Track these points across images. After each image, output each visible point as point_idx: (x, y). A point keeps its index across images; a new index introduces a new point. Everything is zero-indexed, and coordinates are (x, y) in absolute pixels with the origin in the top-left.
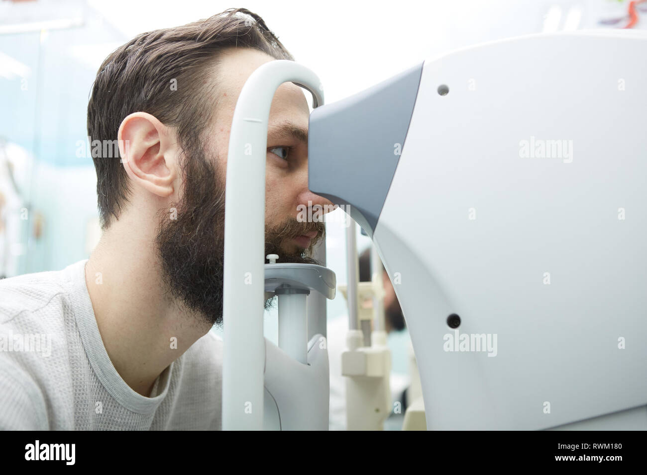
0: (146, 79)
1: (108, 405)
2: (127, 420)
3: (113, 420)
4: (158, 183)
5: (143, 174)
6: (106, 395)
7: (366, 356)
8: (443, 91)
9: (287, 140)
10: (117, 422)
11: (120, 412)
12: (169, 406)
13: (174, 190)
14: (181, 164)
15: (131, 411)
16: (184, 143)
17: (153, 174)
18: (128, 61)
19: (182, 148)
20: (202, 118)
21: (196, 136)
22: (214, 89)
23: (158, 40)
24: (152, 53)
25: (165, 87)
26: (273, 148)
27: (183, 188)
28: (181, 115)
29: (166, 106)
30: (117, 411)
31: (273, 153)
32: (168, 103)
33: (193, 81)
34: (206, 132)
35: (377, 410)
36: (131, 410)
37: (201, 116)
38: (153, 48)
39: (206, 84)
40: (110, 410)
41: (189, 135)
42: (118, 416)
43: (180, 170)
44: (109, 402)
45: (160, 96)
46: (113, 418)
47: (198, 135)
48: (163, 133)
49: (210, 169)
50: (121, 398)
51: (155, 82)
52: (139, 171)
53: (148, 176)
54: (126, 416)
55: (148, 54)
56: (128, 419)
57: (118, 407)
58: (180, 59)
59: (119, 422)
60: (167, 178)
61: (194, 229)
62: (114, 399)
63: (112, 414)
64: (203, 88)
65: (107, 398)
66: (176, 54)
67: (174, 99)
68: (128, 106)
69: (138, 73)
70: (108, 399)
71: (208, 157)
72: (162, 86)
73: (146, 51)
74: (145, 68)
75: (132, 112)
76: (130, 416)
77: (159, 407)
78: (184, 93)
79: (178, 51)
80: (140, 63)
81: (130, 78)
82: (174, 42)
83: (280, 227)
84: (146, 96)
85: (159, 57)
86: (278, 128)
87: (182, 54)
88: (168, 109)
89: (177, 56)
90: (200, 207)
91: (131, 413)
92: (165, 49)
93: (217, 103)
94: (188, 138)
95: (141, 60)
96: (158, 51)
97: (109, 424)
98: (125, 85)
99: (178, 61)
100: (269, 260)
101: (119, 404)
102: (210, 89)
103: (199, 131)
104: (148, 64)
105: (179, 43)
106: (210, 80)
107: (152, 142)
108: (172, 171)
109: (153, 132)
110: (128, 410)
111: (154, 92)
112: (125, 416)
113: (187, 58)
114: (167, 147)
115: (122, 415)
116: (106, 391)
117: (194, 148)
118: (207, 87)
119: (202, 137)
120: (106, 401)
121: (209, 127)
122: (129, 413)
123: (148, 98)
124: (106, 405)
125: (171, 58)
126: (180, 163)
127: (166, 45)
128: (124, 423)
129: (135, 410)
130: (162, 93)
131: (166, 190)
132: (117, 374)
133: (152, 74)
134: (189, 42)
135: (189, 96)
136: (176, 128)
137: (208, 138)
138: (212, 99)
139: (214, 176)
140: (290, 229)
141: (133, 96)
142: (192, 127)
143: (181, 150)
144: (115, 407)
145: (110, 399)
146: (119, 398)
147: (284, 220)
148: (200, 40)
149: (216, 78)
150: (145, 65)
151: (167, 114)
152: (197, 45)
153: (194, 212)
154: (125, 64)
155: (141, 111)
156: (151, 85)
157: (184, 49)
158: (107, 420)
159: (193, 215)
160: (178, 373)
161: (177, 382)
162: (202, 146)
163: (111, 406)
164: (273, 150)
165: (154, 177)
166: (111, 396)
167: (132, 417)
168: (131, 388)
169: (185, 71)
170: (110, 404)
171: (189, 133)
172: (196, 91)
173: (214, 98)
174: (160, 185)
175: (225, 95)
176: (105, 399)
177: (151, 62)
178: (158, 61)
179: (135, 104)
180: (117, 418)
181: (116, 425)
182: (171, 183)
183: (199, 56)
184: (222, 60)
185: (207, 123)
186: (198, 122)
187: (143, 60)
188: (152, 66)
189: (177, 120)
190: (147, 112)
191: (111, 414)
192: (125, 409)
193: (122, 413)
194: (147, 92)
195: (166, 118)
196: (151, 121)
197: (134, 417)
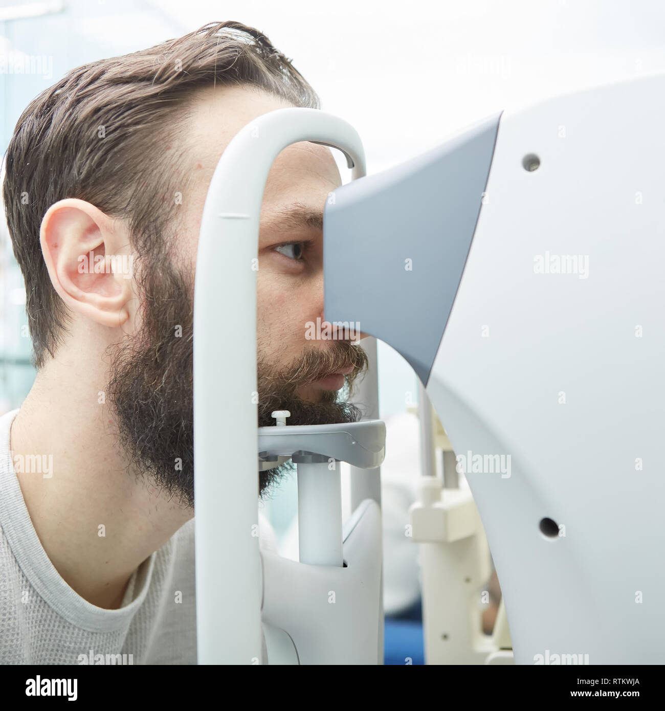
0: (78, 147)
1: (54, 626)
2: (83, 644)
3: (64, 646)
4: (105, 307)
5: (81, 293)
6: (50, 612)
7: (445, 514)
8: (532, 163)
9: (299, 233)
10: (69, 647)
11: (73, 634)
12: (154, 606)
13: (129, 315)
14: (137, 277)
15: (89, 632)
16: (141, 243)
17: (96, 293)
18: (54, 116)
19: (138, 252)
20: (166, 204)
21: (158, 232)
22: (183, 157)
23: (96, 83)
24: (87, 103)
25: (106, 159)
26: (277, 246)
27: (142, 313)
28: (133, 201)
29: (111, 187)
30: (68, 633)
31: (279, 253)
32: (114, 181)
33: (150, 146)
34: (173, 226)
35: (468, 580)
36: (89, 630)
37: (163, 202)
38: (89, 96)
39: (170, 151)
40: (58, 631)
41: (147, 232)
42: (69, 639)
43: (135, 287)
44: (55, 621)
45: (99, 174)
46: (62, 642)
47: (160, 231)
48: (108, 229)
49: (180, 284)
50: (72, 616)
51: (92, 151)
52: (74, 289)
53: (89, 296)
54: (82, 639)
55: (81, 105)
56: (86, 643)
57: (69, 628)
58: (126, 114)
59: (72, 648)
60: (117, 299)
61: (161, 376)
62: (61, 618)
63: (61, 637)
64: (166, 157)
65: (51, 616)
66: (119, 107)
67: (121, 177)
68: (55, 187)
69: (66, 137)
70: (54, 617)
71: (177, 265)
72: (101, 158)
73: (78, 101)
74: (76, 129)
75: (60, 199)
76: (87, 638)
77: (135, 616)
78: (136, 166)
79: (124, 100)
80: (69, 121)
81: (55, 144)
82: (119, 86)
83: (292, 367)
84: (79, 173)
85: (97, 110)
86: (284, 216)
87: (130, 105)
88: (114, 192)
89: (122, 110)
90: (168, 342)
91: (90, 634)
92: (105, 97)
93: (187, 180)
94: (146, 236)
95: (70, 115)
96: (94, 101)
97: (57, 651)
98: (49, 155)
99: (124, 118)
100: (275, 419)
101: (70, 624)
102: (175, 159)
103: (162, 224)
104: (81, 122)
105: (128, 86)
106: (176, 144)
107: (94, 243)
108: (124, 288)
109: (93, 229)
110: (84, 630)
111: (90, 166)
112: (80, 640)
113: (140, 112)
114: (116, 251)
115: (77, 638)
116: (49, 607)
117: (155, 251)
118: (172, 156)
119: (167, 235)
120: (50, 620)
121: (177, 218)
122: (86, 634)
123: (82, 176)
124: (52, 626)
125: (113, 112)
126: (135, 275)
127: (108, 91)
128: (80, 648)
129: (95, 629)
130: (103, 167)
131: (117, 316)
132: (64, 583)
133: (86, 138)
134: (143, 84)
135: (144, 171)
136: (127, 221)
137: (176, 234)
138: (179, 174)
139: (186, 295)
140: (306, 370)
141: (61, 172)
142: (152, 219)
143: (136, 254)
144: (64, 627)
145: (56, 617)
146: (70, 616)
147: (298, 356)
148: (159, 81)
149: (185, 140)
150: (76, 123)
151: (113, 199)
152: (153, 89)
153: (158, 351)
154: (51, 119)
155: (73, 196)
156: (86, 155)
157: (134, 97)
158: (54, 645)
159: (157, 355)
160: (166, 557)
161: (166, 570)
162: (167, 248)
163: (59, 626)
164: (278, 249)
165: (97, 297)
166: (57, 614)
167: (92, 639)
168: (87, 600)
169: (135, 132)
170: (57, 624)
171: (147, 227)
172: (154, 162)
173: (183, 172)
174: (106, 310)
175: (200, 166)
176: (49, 617)
177: (85, 119)
178: (95, 118)
179: (65, 185)
180: (68, 643)
181: (68, 652)
182: (124, 306)
183: (159, 106)
184: (195, 110)
185: (173, 212)
186: (160, 210)
187: (73, 116)
188: (86, 125)
189: (129, 208)
190: (81, 199)
191: (59, 637)
192: (79, 629)
193: (75, 635)
194: (81, 165)
195: (111, 206)
196: (87, 212)
197: (94, 638)
